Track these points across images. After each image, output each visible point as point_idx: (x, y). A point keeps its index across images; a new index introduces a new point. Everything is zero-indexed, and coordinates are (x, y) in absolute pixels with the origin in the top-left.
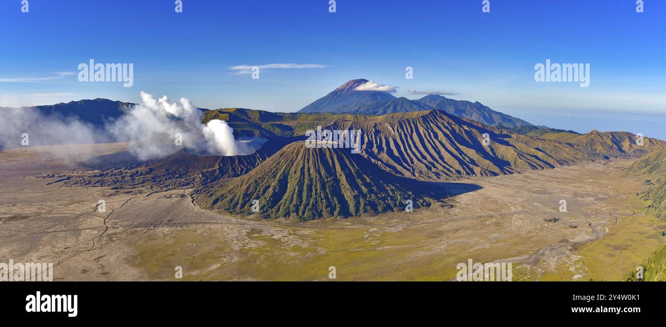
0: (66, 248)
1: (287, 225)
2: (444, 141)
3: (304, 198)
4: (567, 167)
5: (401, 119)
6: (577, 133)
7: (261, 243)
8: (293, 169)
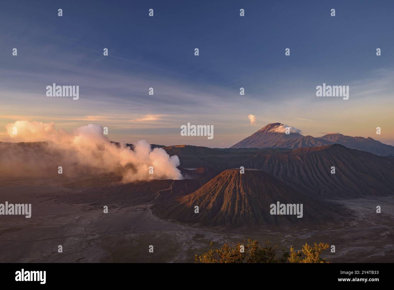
0: (52, 253)
5: (308, 152)
7: (204, 245)
8: (227, 189)
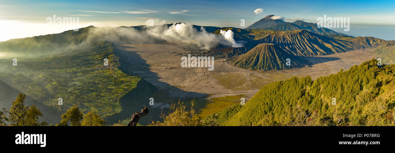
1: (261, 72)
2: (307, 42)
3: (265, 63)
4: (349, 51)
6: (354, 37)
